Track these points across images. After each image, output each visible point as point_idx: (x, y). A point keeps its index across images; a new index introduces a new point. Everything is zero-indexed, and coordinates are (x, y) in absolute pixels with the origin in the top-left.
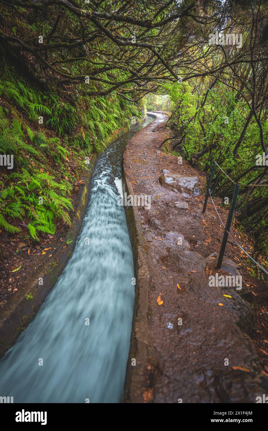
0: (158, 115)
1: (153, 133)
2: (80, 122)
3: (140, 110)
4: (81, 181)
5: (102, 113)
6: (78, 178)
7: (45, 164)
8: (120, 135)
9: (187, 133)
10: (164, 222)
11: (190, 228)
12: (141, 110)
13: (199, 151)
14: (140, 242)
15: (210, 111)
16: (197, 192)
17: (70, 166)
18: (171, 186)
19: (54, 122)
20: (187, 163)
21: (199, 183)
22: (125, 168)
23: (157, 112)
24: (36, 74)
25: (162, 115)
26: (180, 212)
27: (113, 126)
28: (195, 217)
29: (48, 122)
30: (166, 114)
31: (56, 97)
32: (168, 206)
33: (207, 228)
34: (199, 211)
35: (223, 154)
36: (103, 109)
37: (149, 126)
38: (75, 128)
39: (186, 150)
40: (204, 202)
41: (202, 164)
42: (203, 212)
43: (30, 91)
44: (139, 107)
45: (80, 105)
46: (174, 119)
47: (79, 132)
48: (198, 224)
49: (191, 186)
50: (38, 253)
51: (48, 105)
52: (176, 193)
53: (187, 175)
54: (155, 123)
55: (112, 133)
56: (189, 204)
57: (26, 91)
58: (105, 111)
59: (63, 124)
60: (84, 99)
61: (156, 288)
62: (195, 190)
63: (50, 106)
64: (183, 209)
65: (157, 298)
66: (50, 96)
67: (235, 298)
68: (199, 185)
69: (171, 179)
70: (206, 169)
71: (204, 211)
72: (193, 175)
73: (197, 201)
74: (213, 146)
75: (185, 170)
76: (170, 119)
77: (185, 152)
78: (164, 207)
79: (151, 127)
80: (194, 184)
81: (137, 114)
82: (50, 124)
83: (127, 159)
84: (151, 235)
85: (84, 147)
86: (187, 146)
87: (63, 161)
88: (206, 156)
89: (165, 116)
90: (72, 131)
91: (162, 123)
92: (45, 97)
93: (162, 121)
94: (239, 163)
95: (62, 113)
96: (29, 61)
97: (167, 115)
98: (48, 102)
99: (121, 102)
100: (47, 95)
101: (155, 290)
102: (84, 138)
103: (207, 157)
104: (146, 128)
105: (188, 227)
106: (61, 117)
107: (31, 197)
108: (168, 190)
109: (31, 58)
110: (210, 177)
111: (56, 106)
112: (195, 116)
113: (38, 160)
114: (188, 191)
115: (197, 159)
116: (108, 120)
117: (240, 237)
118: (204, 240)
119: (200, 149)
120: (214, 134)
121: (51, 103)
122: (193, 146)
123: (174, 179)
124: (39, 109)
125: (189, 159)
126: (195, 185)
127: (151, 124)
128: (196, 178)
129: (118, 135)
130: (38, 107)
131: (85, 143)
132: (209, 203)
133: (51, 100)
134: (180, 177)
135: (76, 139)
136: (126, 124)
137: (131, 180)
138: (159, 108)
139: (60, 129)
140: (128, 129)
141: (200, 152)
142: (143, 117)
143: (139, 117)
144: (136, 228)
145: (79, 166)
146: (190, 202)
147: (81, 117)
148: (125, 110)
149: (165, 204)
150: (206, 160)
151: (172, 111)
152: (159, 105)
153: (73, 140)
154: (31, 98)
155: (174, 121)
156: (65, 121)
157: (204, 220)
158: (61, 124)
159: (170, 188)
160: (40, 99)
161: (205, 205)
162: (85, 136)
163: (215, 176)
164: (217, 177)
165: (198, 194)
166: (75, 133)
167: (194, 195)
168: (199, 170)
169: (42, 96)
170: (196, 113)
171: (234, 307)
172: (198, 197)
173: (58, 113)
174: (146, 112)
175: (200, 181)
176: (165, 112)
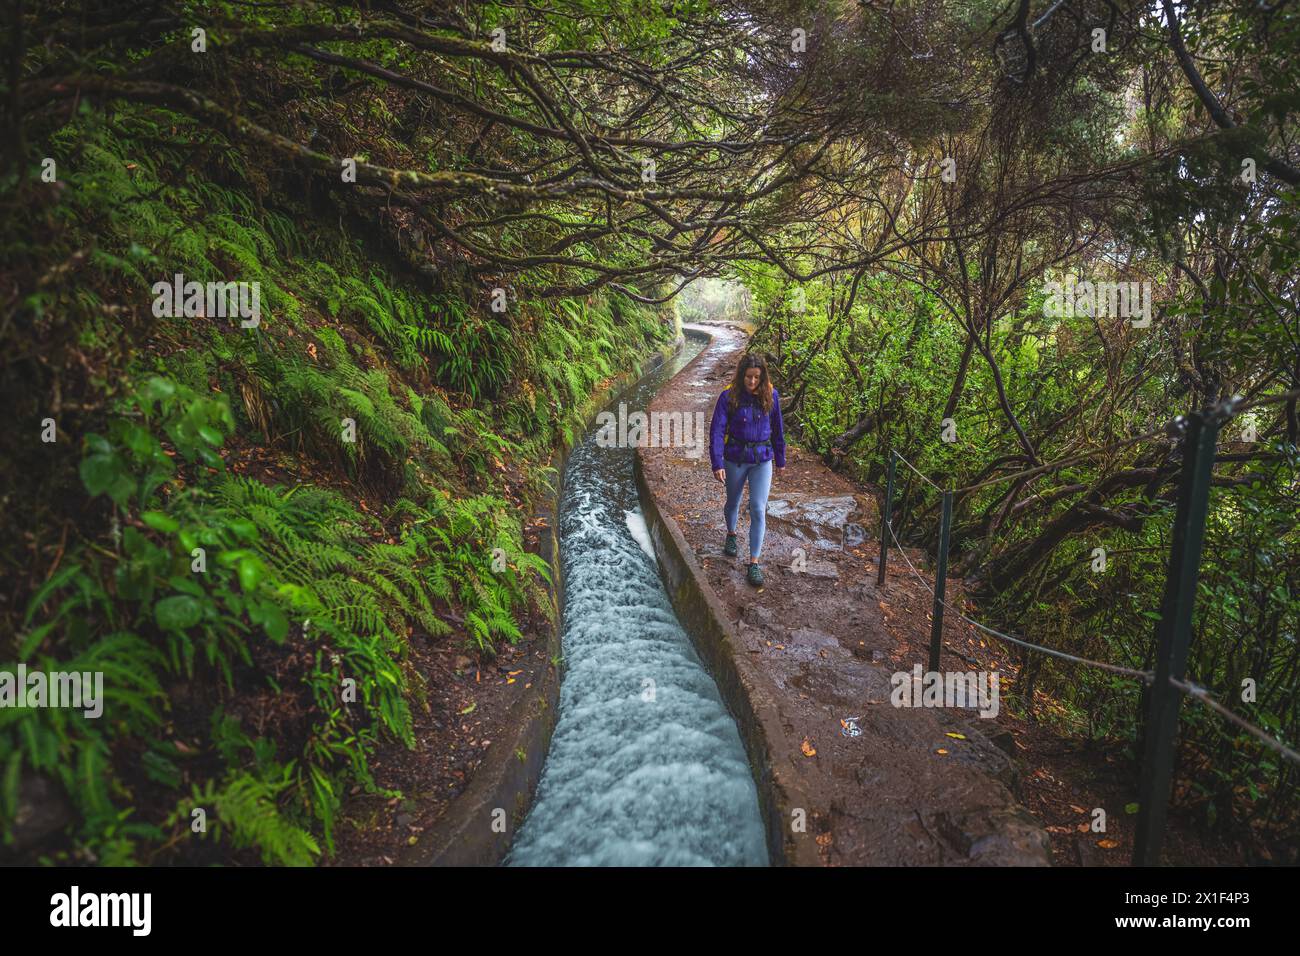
0: (715, 332)
1: (709, 383)
2: (521, 366)
3: (663, 322)
4: (538, 522)
5: (571, 339)
6: (531, 512)
7: (451, 477)
8: (615, 393)
9: (809, 381)
10: (780, 614)
11: (850, 625)
12: (665, 321)
13: (848, 429)
14: (736, 647)
15: (867, 321)
16: (857, 534)
17: (508, 483)
18: (785, 522)
19: (459, 371)
20: (819, 463)
21: (860, 511)
22: (651, 484)
23: (711, 324)
24: (414, 255)
25: (726, 331)
26: (817, 586)
27: (599, 370)
28: (858, 597)
29: (441, 369)
30: (737, 328)
31: (461, 307)
32: (783, 573)
33: (893, 621)
34: (869, 582)
35: (917, 433)
36: (571, 328)
37: (694, 363)
38: (510, 381)
39: (812, 426)
40: (878, 559)
41: (860, 462)
42: (879, 584)
43: (398, 296)
44: (661, 313)
45: (520, 322)
46: (766, 342)
47: (519, 392)
48: (868, 614)
49: (838, 518)
50: (498, 680)
51: (442, 326)
52: (801, 539)
53: (822, 493)
54: (710, 355)
55: (594, 390)
56: (840, 567)
57: (388, 295)
58: (576, 332)
59: (480, 375)
60: (529, 306)
61: (795, 726)
62: (849, 531)
63: (447, 329)
64: (826, 578)
65: (800, 745)
66: (446, 306)
67: (972, 738)
68: (860, 516)
69: (782, 504)
70: (873, 476)
71: (880, 582)
72: (838, 491)
73: (859, 558)
74: (885, 415)
75: (815, 482)
76: (752, 342)
77: (811, 433)
78: (774, 576)
79: (700, 366)
80: (844, 516)
81: (658, 333)
82: (447, 375)
83: (650, 457)
84: (752, 639)
85: (532, 432)
86: (814, 416)
87: (492, 469)
88: (870, 440)
89: (735, 333)
90: (502, 389)
91: (731, 355)
92: (434, 308)
93: (729, 348)
94: (959, 456)
95: (477, 347)
96: (400, 224)
97: (743, 331)
98: (443, 320)
99: (614, 303)
100: (438, 303)
101: (793, 730)
102: (534, 408)
103: (872, 444)
104: (686, 370)
105: (843, 622)
106: (476, 355)
107: (463, 553)
108: (778, 535)
109: (403, 217)
110: (885, 497)
111: (461, 330)
112: (827, 337)
113: (436, 468)
114: (831, 532)
115: (844, 449)
116: (584, 356)
117: (983, 645)
118: (889, 650)
119: (852, 423)
120: (884, 385)
121: (449, 322)
122: (832, 416)
123: (791, 505)
124: (429, 339)
125: (823, 451)
126: (849, 518)
127: (699, 357)
128: (850, 498)
129: (611, 393)
130: (426, 335)
131: (535, 421)
132: (892, 562)
133: (450, 315)
134: (806, 500)
135: (513, 411)
136: (630, 361)
137: (673, 512)
138: (715, 313)
139: (473, 388)
140: (636, 377)
141: (853, 432)
142: (673, 340)
143: (662, 340)
144: (715, 622)
145: (531, 482)
146: (842, 562)
147: (522, 354)
148: (624, 323)
149: (776, 569)
150: (871, 451)
151: (756, 321)
152: (714, 304)
153: (506, 414)
154: (402, 313)
155: (765, 348)
156: (485, 366)
157: (883, 604)
158: (475, 373)
159: (782, 528)
160: (420, 312)
161: (882, 567)
162: (534, 402)
163: (900, 492)
164: (905, 495)
165: (860, 539)
166: (510, 395)
167: (850, 544)
168: (853, 480)
169: (426, 308)
170: (830, 330)
171: (973, 755)
172: (860, 548)
173: (469, 346)
174: (680, 324)
175: (860, 506)
176: (734, 323)
